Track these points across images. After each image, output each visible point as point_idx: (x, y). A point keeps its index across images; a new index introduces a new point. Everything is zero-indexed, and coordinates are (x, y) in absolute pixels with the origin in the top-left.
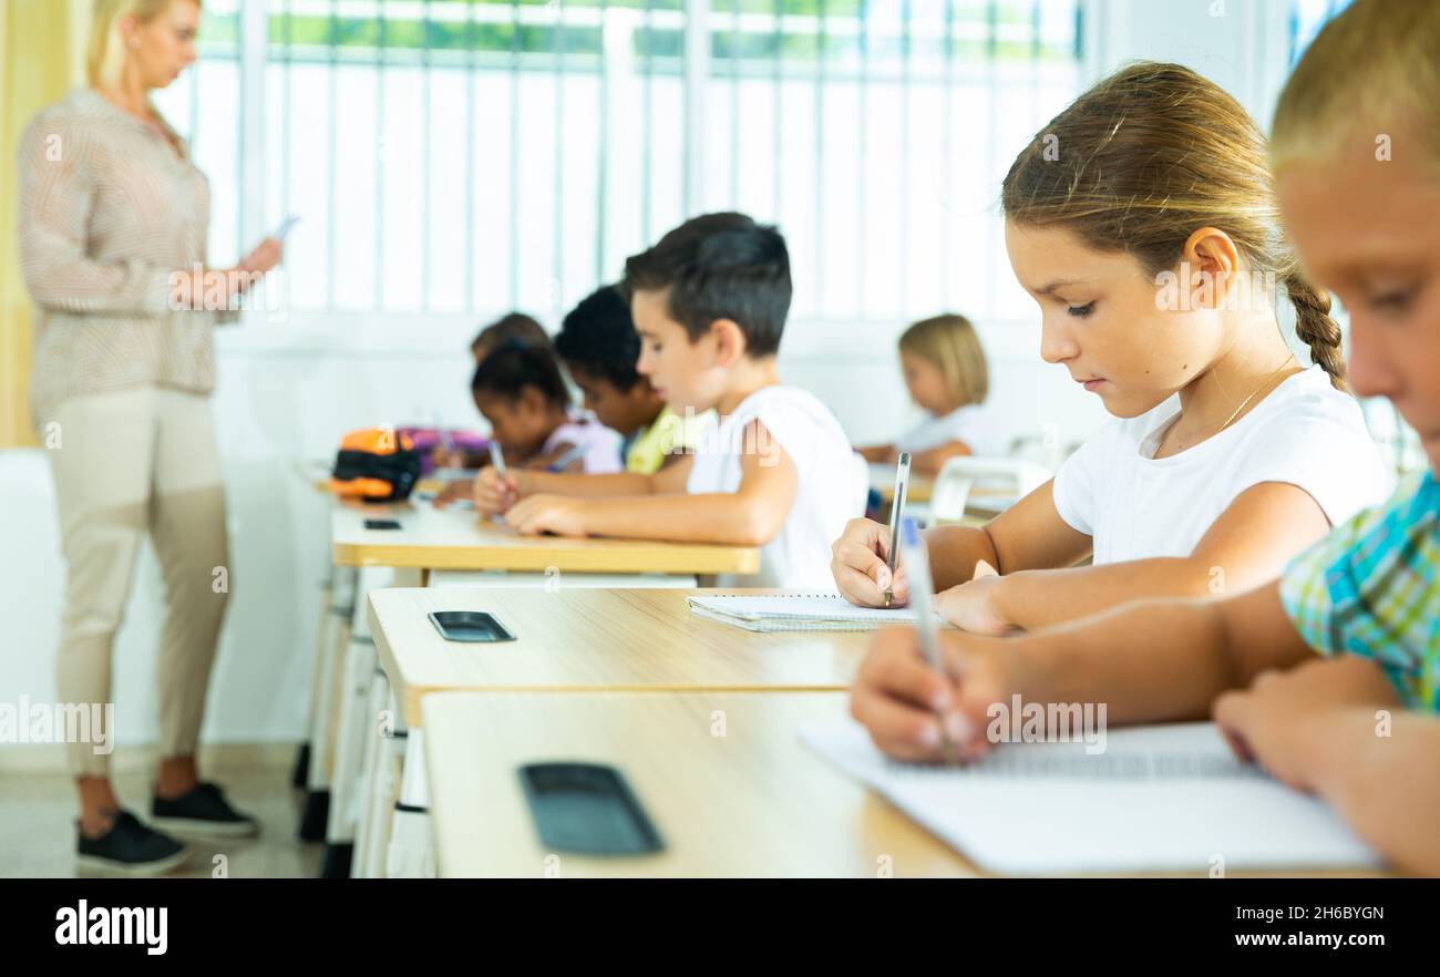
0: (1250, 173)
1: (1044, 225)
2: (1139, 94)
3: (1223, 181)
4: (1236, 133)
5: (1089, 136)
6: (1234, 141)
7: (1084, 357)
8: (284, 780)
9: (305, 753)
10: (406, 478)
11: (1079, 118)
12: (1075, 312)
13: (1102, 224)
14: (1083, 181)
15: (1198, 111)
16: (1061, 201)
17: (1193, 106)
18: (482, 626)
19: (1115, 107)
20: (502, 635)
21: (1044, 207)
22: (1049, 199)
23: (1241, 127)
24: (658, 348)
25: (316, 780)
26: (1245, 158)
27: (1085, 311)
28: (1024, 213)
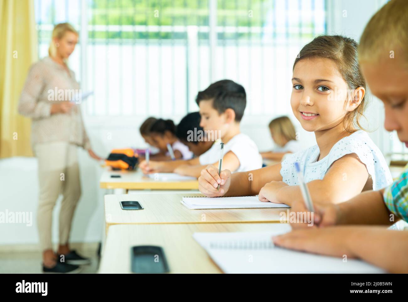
24: (208, 118)
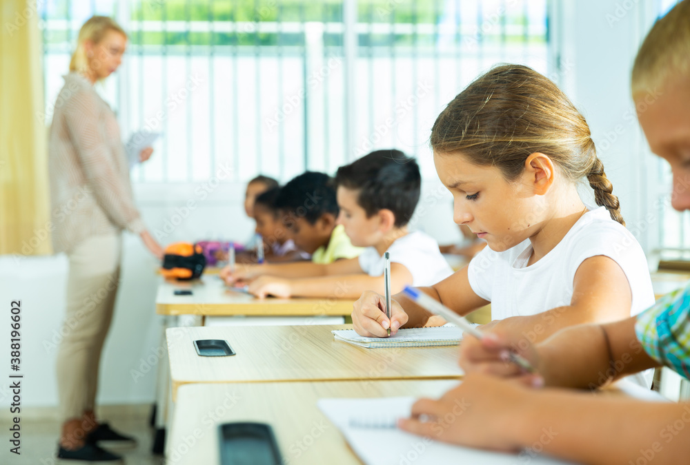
0: (560, 121)
1: (450, 152)
2: (500, 82)
3: (545, 126)
4: (553, 101)
5: (473, 104)
6: (552, 105)
7: (476, 220)
8: (145, 422)
9: (154, 410)
10: (198, 268)
11: (469, 95)
12: (469, 197)
13: (480, 150)
14: (470, 128)
15: (531, 90)
16: (459, 139)
17: (529, 87)
18: (220, 347)
19: (486, 88)
20: (229, 352)
21: (450, 142)
22: (452, 138)
23: (554, 97)
25: (160, 423)
26: (558, 113)
27: (475, 197)
28: (440, 146)
